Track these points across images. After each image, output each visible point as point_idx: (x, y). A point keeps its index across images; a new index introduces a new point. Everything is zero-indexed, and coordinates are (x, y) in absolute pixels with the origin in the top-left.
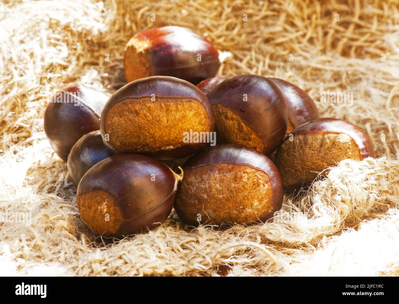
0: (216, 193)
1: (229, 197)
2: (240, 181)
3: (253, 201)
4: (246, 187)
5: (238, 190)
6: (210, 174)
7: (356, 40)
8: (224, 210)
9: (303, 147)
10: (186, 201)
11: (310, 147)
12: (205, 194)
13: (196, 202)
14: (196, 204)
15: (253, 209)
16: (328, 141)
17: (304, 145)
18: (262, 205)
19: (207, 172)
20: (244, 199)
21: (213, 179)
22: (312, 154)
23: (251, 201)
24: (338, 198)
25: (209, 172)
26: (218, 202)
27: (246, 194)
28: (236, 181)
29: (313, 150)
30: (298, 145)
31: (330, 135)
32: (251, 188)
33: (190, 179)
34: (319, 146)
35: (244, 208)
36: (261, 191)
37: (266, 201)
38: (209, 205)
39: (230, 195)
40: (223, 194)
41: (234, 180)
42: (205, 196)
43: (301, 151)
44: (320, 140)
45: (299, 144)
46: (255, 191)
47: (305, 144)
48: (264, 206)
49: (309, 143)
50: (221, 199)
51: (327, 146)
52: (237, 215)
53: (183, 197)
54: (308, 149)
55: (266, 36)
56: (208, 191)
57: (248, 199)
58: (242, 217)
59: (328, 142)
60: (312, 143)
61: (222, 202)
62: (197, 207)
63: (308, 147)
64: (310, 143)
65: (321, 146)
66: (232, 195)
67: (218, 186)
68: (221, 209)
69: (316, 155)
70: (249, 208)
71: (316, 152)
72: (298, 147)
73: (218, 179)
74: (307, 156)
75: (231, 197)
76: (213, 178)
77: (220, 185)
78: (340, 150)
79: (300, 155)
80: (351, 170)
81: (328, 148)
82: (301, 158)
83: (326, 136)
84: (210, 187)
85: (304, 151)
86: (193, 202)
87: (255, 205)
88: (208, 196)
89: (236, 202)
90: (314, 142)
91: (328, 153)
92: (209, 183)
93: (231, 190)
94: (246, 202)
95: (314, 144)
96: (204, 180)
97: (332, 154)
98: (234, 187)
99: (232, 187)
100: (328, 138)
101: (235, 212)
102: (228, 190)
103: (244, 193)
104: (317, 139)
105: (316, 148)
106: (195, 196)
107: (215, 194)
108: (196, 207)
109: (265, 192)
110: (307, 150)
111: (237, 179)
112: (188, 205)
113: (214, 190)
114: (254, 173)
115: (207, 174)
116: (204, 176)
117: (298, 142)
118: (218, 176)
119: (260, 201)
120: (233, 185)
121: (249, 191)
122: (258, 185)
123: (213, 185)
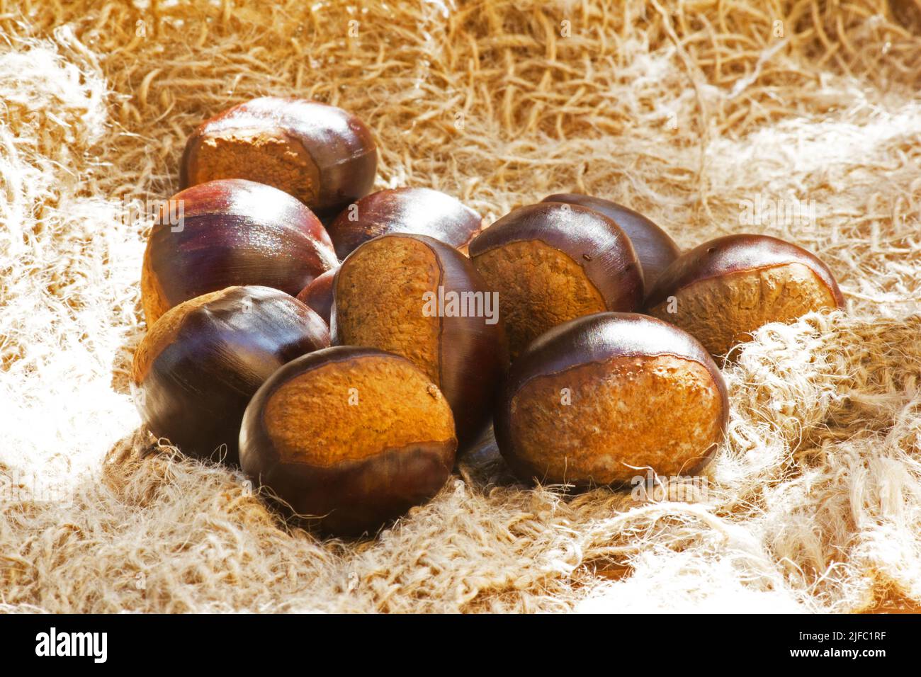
0: (620, 420)
1: (647, 425)
2: (665, 389)
3: (692, 426)
4: (676, 399)
5: (663, 409)
6: (600, 383)
7: (561, 103)
8: (639, 452)
9: (724, 305)
10: (551, 443)
11: (739, 304)
12: (595, 424)
13: (576, 443)
14: (577, 447)
15: (692, 443)
16: (772, 285)
17: (723, 301)
18: (709, 432)
19: (591, 379)
20: (675, 426)
21: (609, 393)
22: (747, 317)
23: (690, 427)
24: (777, 405)
25: (596, 378)
26: (626, 438)
27: (679, 414)
28: (656, 390)
29: (747, 309)
30: (711, 304)
31: (773, 272)
32: (686, 401)
33: (555, 397)
34: (757, 298)
35: (677, 444)
36: (705, 403)
37: (713, 422)
38: (605, 446)
39: (649, 420)
40: (633, 420)
41: (652, 388)
42: (598, 430)
43: (720, 315)
44: (756, 285)
45: (713, 302)
46: (693, 405)
47: (727, 298)
48: (711, 433)
49: (734, 296)
50: (630, 431)
51: (774, 296)
52: (663, 460)
53: (543, 435)
54: (737, 308)
55: (399, 109)
56: (602, 417)
57: (683, 425)
58: (672, 461)
59: (774, 286)
60: (742, 295)
61: (633, 437)
62: (579, 453)
63: (734, 303)
64: (737, 294)
65: (762, 297)
66: (652, 421)
67: (621, 404)
68: (631, 452)
69: (756, 317)
70: (686, 443)
71: (755, 312)
72: (711, 307)
73: (619, 390)
74: (737, 323)
75: (651, 424)
76: (608, 389)
77: (625, 403)
78: (800, 299)
79: (720, 323)
80: (782, 346)
81: (777, 298)
82: (724, 328)
83: (765, 275)
84: (604, 410)
85: (728, 314)
86: (567, 443)
87: (696, 434)
88: (603, 428)
89: (661, 433)
90: (745, 292)
91: (779, 309)
92: (601, 402)
93: (649, 412)
94: (682, 431)
95: (746, 297)
96: (588, 396)
97: (788, 308)
98: (655, 403)
99: (651, 403)
100: (770, 277)
101: (659, 453)
102: (642, 411)
103: (675, 413)
104: (749, 285)
105: (753, 303)
106: (573, 431)
107: (619, 422)
108: (574, 453)
109: (710, 405)
110: (735, 311)
111: (658, 385)
112: (556, 451)
113: (614, 414)
114: (685, 368)
115: (593, 382)
116: (586, 388)
117: (708, 298)
118: (617, 384)
119: (704, 423)
120: (652, 399)
121: (683, 407)
122: (698, 392)
123: (612, 403)
